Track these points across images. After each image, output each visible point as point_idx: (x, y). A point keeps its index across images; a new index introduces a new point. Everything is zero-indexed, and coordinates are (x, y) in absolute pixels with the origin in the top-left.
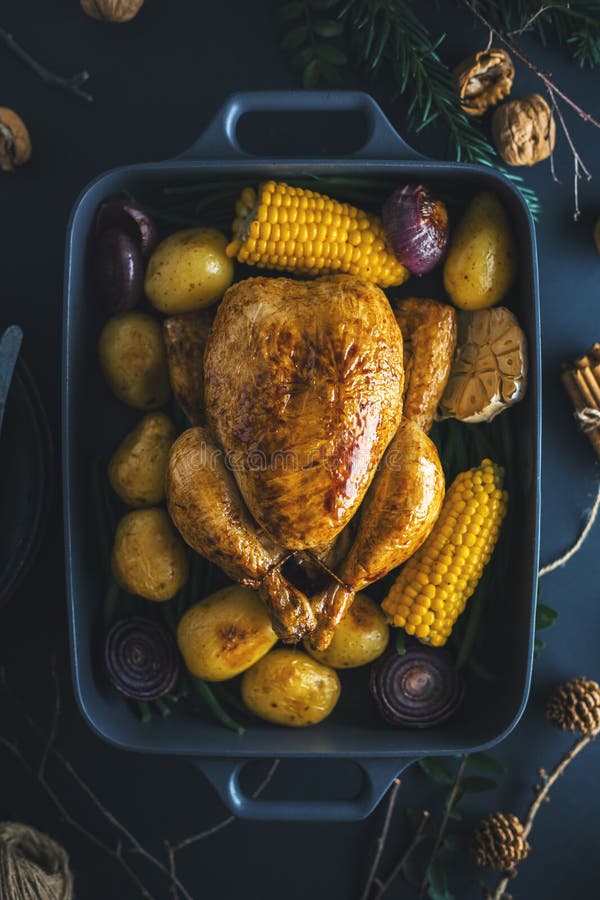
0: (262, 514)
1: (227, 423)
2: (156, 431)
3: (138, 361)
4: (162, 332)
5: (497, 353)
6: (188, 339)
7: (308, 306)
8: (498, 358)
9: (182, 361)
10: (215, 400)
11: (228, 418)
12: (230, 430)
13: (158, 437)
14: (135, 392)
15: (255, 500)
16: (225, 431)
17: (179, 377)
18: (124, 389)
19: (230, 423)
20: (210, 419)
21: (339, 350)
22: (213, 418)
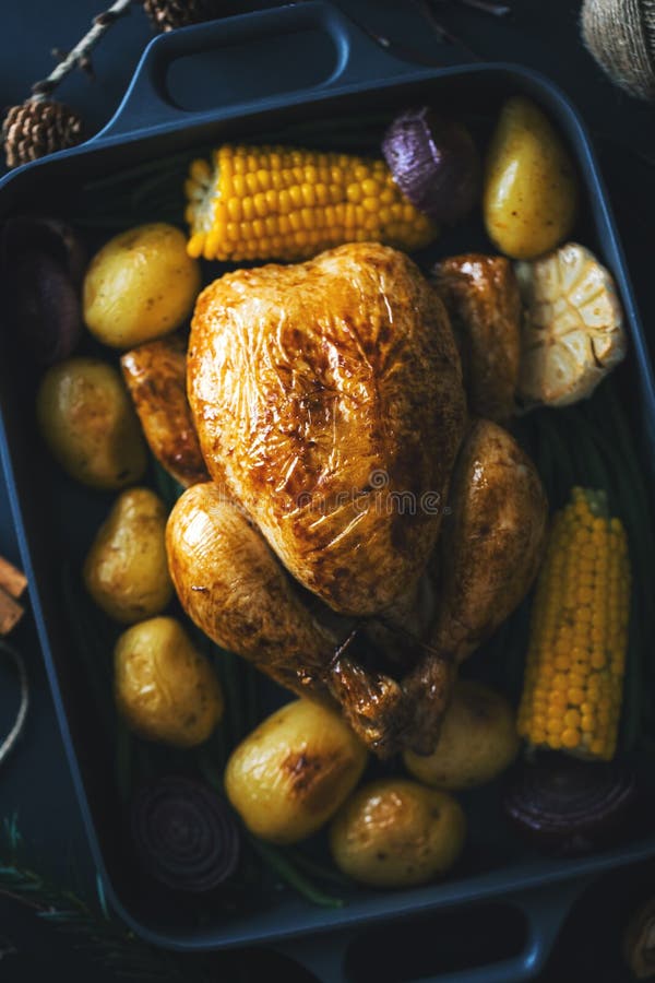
0: (311, 573)
1: (240, 466)
2: (141, 510)
3: (97, 422)
4: (120, 374)
5: (576, 304)
6: (159, 375)
7: (312, 290)
8: (580, 310)
9: (157, 405)
10: (217, 440)
11: (239, 458)
12: (246, 473)
13: (143, 520)
14: (101, 464)
15: (298, 556)
16: (240, 477)
17: (156, 430)
18: (84, 463)
19: (243, 464)
20: (215, 468)
21: (366, 338)
22: (218, 464)
